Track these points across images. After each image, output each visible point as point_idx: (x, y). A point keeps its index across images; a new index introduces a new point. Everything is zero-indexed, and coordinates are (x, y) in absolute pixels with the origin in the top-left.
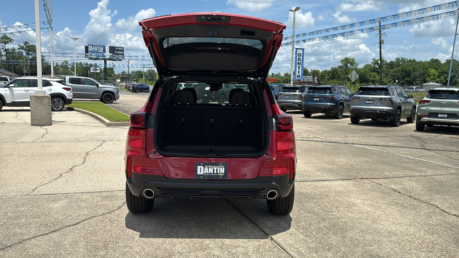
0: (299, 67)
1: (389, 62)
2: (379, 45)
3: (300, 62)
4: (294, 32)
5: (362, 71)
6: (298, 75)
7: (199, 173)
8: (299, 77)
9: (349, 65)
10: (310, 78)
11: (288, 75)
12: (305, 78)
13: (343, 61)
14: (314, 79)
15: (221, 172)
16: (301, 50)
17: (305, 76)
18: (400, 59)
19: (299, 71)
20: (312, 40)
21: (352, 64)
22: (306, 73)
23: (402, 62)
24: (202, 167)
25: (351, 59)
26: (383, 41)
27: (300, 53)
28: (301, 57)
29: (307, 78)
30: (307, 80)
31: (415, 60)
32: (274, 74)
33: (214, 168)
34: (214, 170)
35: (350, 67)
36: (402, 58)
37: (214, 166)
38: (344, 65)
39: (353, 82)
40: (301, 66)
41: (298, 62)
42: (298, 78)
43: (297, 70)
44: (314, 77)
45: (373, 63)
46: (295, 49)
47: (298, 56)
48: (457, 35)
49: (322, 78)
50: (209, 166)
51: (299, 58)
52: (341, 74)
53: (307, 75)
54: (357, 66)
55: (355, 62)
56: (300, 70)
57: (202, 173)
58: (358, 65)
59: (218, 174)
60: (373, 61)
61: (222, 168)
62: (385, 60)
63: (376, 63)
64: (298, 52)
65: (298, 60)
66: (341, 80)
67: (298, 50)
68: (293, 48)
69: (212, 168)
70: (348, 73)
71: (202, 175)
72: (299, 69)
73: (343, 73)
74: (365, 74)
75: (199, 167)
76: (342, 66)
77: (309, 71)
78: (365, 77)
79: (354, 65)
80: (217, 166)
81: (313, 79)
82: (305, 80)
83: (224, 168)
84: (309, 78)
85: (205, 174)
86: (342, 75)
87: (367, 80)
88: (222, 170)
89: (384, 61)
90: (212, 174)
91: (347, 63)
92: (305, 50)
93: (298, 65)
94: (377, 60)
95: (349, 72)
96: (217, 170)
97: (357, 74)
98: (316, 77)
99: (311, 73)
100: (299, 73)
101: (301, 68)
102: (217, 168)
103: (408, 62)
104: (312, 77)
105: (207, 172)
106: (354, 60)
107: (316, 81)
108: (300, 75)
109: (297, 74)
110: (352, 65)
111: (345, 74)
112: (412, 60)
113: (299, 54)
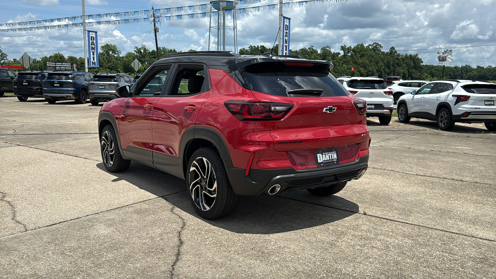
0: (93, 53)
1: (151, 51)
2: (154, 33)
3: (94, 47)
4: (84, 11)
5: (125, 59)
6: (93, 62)
7: (319, 161)
8: (95, 64)
9: (111, 53)
10: (68, 66)
11: (36, 61)
12: (62, 66)
13: (104, 47)
14: (73, 66)
15: (335, 158)
16: (94, 33)
17: (61, 64)
18: (161, 49)
19: (94, 58)
20: (110, 22)
21: (114, 51)
22: (63, 60)
23: (164, 52)
24: (321, 155)
25: (112, 46)
26: (158, 29)
27: (93, 36)
28: (95, 41)
29: (64, 66)
30: (64, 68)
31: (175, 50)
32: (16, 60)
33: (329, 154)
34: (329, 156)
35: (112, 54)
36: (163, 47)
37: (329, 153)
38: (105, 52)
39: (137, 71)
40: (95, 51)
41: (92, 47)
42: (93, 65)
43: (92, 56)
44: (72, 64)
45: (135, 51)
46: (87, 32)
47: (92, 40)
48: (211, 28)
49: (82, 66)
50: (326, 153)
51: (92, 42)
52: (103, 62)
53: (64, 62)
54: (119, 54)
55: (117, 49)
56: (95, 56)
57: (321, 161)
58: (121, 53)
59: (333, 160)
60: (136, 49)
61: (335, 153)
62: (148, 49)
63: (138, 52)
64: (91, 36)
65: (92, 45)
66: (104, 68)
67: (90, 33)
68: (85, 30)
69: (328, 155)
70: (110, 61)
71: (322, 163)
72: (93, 55)
73: (105, 61)
74: (129, 63)
75: (318, 155)
76: (103, 53)
77: (65, 57)
78: (129, 67)
79: (116, 52)
80: (331, 153)
81: (71, 67)
82: (62, 68)
83: (336, 154)
84: (66, 66)
85: (324, 161)
86: (105, 63)
87: (132, 69)
88: (335, 156)
89: (146, 50)
90: (328, 160)
91: (109, 50)
92: (98, 33)
93: (92, 50)
94: (140, 48)
95: (112, 60)
96: (331, 155)
97: (139, 63)
98: (74, 65)
99: (68, 59)
100: (94, 60)
101: (95, 53)
102: (331, 154)
103: (169, 52)
104: (70, 64)
105: (325, 160)
106: (116, 48)
107: (75, 69)
108: (95, 62)
109: (92, 60)
110: (114, 53)
111: (107, 62)
112: (173, 50)
113: (91, 37)
